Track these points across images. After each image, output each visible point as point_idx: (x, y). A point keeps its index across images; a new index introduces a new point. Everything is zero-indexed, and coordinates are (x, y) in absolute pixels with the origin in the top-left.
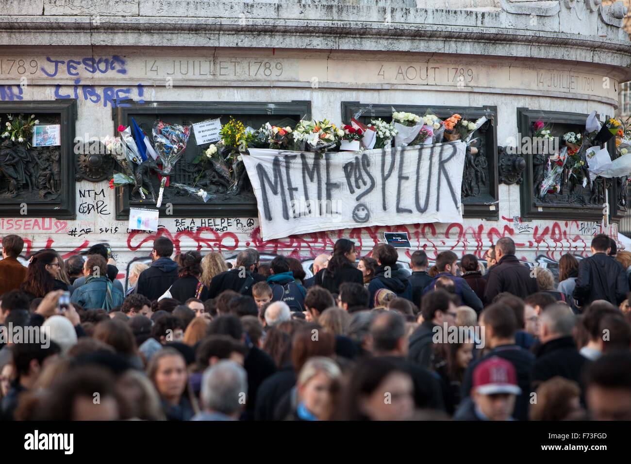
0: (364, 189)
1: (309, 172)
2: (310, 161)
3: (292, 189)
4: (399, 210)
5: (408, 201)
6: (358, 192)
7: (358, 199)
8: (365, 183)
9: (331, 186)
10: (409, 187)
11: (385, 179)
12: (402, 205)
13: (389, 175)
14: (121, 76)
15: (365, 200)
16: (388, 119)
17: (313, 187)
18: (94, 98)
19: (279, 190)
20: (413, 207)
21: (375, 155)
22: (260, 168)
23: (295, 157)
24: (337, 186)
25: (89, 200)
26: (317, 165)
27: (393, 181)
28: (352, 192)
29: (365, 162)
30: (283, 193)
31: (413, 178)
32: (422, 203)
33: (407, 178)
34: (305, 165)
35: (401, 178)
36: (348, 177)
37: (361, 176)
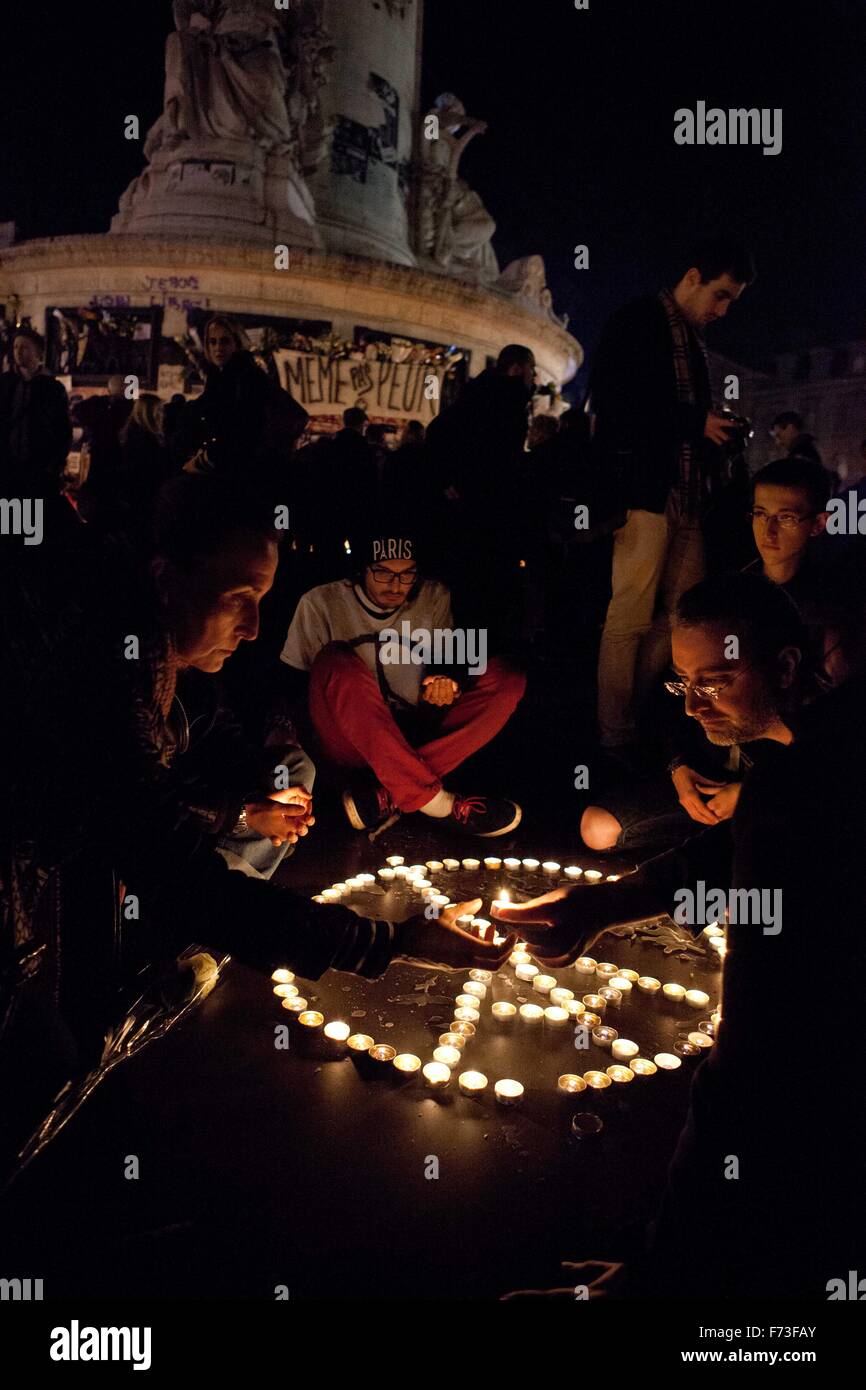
0: (364, 388)
1: (324, 371)
2: (325, 365)
3: (310, 382)
4: (390, 407)
5: (398, 401)
6: (360, 390)
7: (360, 394)
8: (365, 384)
9: (340, 383)
10: (399, 392)
11: (381, 383)
12: (394, 404)
13: (384, 381)
14: (194, 291)
15: (364, 396)
16: (389, 343)
17: (326, 383)
18: (176, 307)
19: (300, 381)
20: (400, 406)
21: (375, 366)
22: (287, 365)
23: (312, 359)
24: (344, 383)
25: (167, 379)
26: (329, 367)
27: (387, 387)
28: (355, 389)
29: (367, 368)
30: (302, 384)
31: (402, 387)
32: (408, 404)
33: (398, 385)
34: (321, 367)
35: (394, 385)
36: (353, 377)
37: (362, 380)
